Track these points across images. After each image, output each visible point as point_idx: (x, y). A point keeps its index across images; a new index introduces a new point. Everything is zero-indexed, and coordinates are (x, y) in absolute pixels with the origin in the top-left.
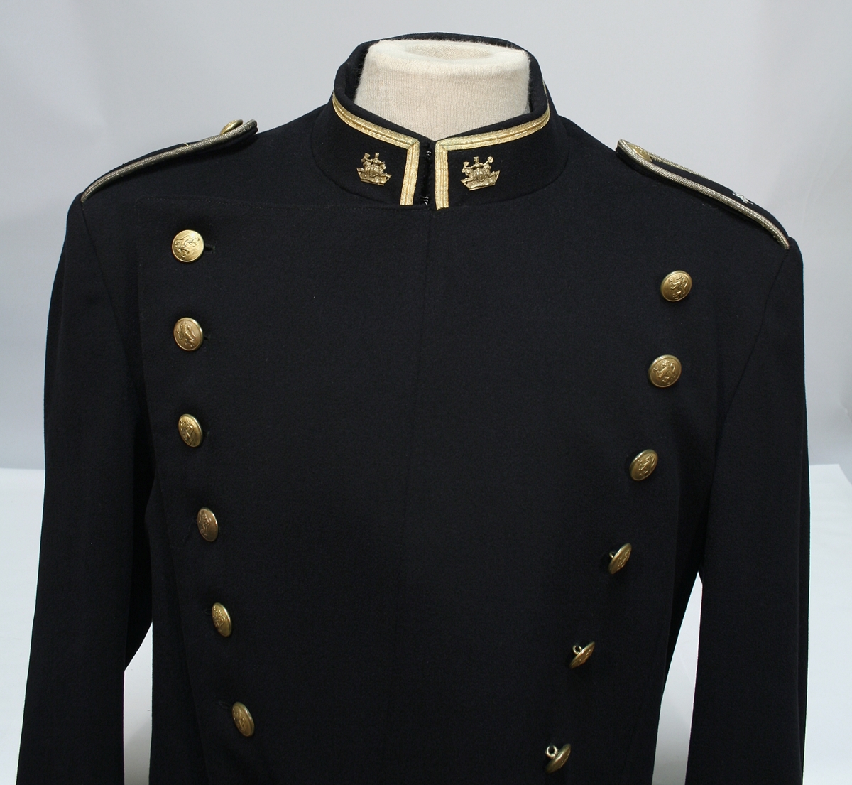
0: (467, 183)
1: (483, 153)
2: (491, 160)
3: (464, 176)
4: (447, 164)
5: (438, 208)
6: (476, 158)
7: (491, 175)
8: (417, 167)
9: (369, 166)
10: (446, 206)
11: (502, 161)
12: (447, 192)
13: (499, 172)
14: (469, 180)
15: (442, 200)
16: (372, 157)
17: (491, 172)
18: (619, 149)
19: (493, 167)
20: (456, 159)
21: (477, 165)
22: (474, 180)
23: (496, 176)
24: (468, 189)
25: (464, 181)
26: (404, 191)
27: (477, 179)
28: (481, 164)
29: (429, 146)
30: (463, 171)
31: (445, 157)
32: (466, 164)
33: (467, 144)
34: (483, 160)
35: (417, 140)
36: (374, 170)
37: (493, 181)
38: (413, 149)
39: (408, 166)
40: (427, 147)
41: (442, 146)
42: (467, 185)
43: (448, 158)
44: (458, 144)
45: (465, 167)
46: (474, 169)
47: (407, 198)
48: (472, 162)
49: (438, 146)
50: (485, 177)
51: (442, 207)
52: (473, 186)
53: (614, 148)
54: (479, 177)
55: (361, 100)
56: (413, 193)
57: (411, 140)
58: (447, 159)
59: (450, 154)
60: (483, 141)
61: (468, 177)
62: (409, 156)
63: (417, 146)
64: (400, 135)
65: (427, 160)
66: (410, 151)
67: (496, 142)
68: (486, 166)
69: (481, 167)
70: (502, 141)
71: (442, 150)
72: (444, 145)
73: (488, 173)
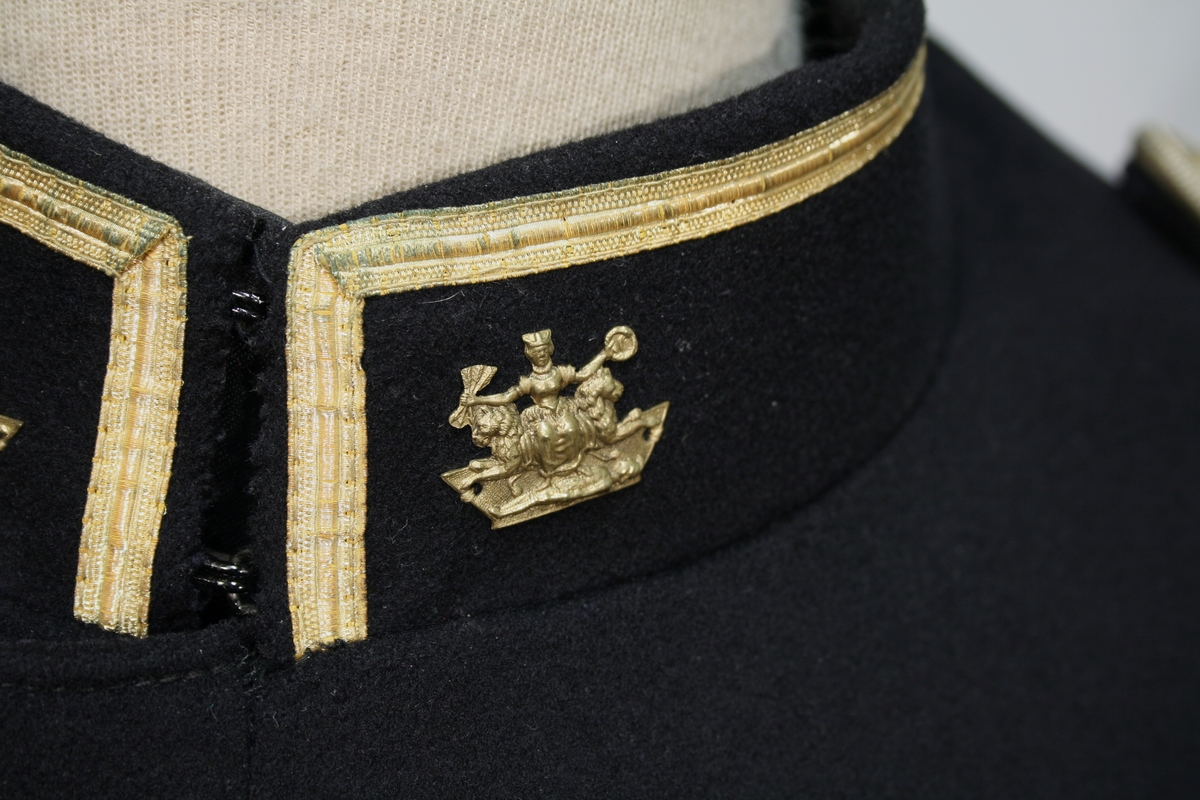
0: (477, 487)
1: (576, 303)
2: (621, 343)
3: (467, 447)
4: (360, 380)
5: (303, 643)
6: (537, 340)
7: (622, 429)
8: (173, 387)
10: (353, 627)
11: (684, 346)
12: (360, 552)
13: (662, 411)
14: (494, 470)
15: (326, 597)
17: (621, 409)
19: (635, 386)
20: (415, 349)
21: (543, 379)
22: (521, 470)
23: (646, 432)
24: (482, 519)
25: (462, 480)
26: (94, 529)
27: (539, 461)
28: (567, 371)
29: (248, 253)
30: (457, 418)
31: (350, 339)
32: (478, 375)
33: (485, 248)
34: (574, 349)
35: (167, 223)
37: (627, 466)
38: (147, 277)
39: (117, 378)
41: (332, 266)
42: (480, 501)
43: (368, 342)
44: (429, 254)
45: (469, 394)
46: (524, 401)
48: (512, 366)
49: (304, 262)
50: (582, 445)
51: (327, 638)
52: (514, 507)
56: (150, 545)
58: (358, 349)
59: (381, 316)
60: (581, 232)
61: (485, 452)
62: (125, 319)
63: (171, 254)
64: (69, 182)
65: (234, 340)
66: (129, 289)
67: (657, 237)
68: (596, 379)
69: (568, 390)
70: (689, 230)
71: (326, 290)
72: (344, 263)
73: (605, 422)
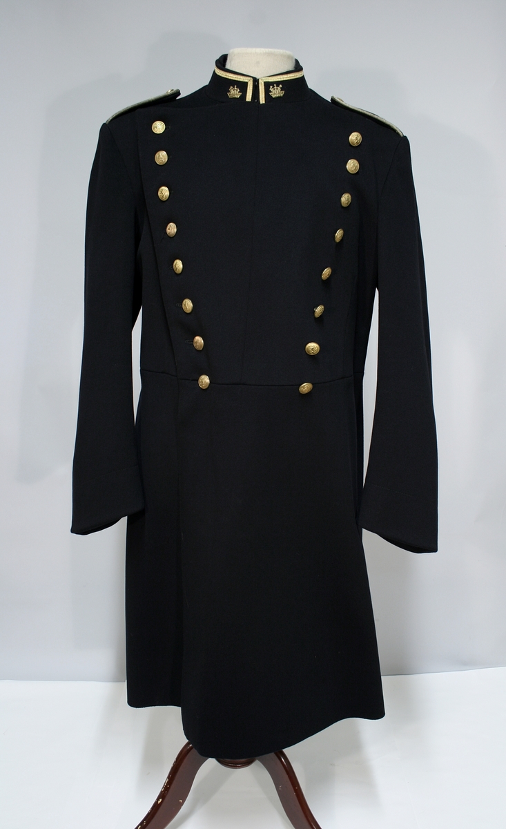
1: (278, 83)
2: (281, 86)
4: (264, 88)
6: (275, 85)
8: (252, 88)
9: (232, 91)
10: (264, 103)
11: (285, 87)
12: (264, 97)
13: (284, 91)
15: (262, 100)
16: (234, 87)
17: (281, 91)
18: (333, 99)
19: (282, 89)
20: (267, 85)
22: (274, 94)
23: (283, 93)
24: (272, 97)
25: (271, 94)
30: (270, 90)
31: (263, 84)
33: (272, 79)
34: (278, 86)
35: (251, 79)
36: (235, 93)
37: (281, 95)
39: (248, 87)
40: (256, 81)
44: (268, 79)
45: (271, 88)
46: (274, 89)
47: (249, 98)
48: (274, 87)
49: (260, 80)
50: (278, 93)
51: (262, 103)
52: (274, 96)
53: (329, 100)
54: (276, 92)
55: (228, 66)
57: (249, 78)
59: (265, 83)
60: (277, 79)
61: (272, 92)
63: (251, 81)
64: (245, 77)
65: (256, 86)
66: (249, 84)
68: (279, 88)
69: (277, 89)
70: (285, 79)
71: (261, 82)
72: (262, 80)
